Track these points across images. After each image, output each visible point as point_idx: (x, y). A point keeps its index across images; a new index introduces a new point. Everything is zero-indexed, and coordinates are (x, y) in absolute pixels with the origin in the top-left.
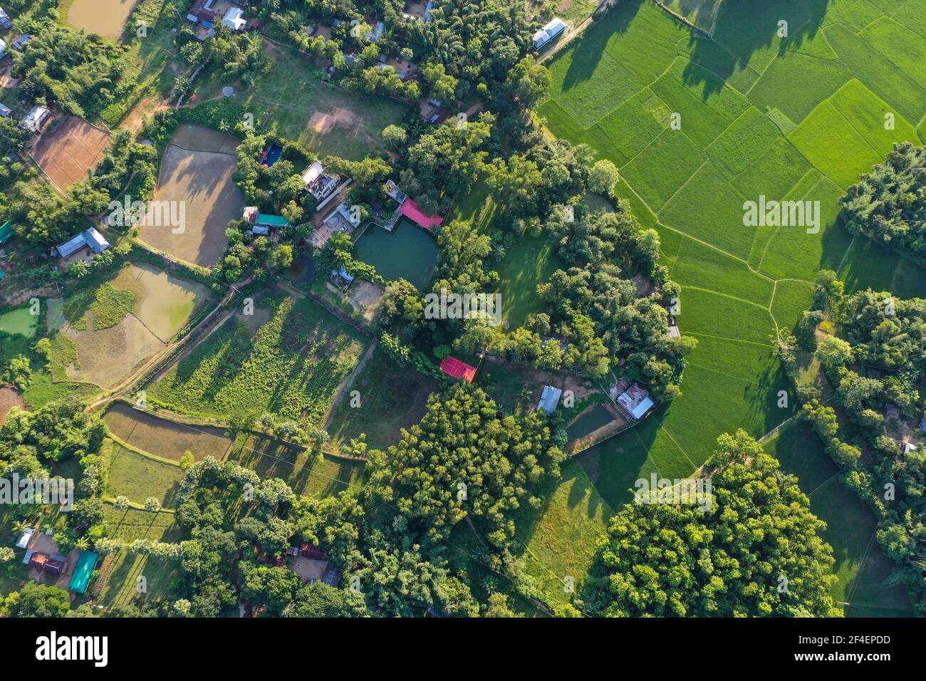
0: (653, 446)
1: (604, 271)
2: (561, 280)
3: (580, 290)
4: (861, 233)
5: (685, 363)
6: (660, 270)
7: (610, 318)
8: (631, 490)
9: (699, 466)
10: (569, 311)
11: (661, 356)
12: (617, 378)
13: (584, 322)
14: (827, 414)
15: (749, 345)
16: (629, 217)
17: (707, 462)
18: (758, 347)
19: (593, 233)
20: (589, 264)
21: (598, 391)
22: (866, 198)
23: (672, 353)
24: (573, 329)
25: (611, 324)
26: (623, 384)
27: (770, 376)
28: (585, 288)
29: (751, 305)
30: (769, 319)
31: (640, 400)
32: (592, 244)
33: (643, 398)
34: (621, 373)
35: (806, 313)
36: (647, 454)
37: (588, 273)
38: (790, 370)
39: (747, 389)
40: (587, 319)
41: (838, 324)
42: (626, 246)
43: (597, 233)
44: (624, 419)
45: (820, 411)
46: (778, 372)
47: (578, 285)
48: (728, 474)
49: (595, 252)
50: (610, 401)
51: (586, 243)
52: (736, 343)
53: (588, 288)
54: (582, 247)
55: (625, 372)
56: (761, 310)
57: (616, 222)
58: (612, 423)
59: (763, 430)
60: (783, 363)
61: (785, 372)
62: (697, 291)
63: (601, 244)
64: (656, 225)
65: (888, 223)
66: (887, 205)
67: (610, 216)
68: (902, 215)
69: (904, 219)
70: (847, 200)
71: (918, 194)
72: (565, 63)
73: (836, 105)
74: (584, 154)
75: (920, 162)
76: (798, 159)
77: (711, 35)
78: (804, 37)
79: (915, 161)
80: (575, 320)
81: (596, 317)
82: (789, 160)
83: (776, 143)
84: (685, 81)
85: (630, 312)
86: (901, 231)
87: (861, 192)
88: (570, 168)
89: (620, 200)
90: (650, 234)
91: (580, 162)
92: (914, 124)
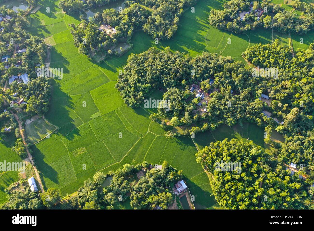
0: (196, 184)
1: (134, 186)
2: (135, 203)
3: (139, 197)
4: (139, 104)
5: (170, 166)
6: (137, 166)
7: (152, 188)
8: (211, 195)
9: (204, 171)
10: (146, 203)
11: (167, 173)
12: (172, 191)
13: (152, 198)
14: (195, 129)
15: (167, 144)
16: (117, 172)
17: (203, 168)
18: (168, 142)
19: (119, 187)
20: (130, 191)
21: (175, 199)
22: (130, 100)
23: (167, 170)
24: (154, 203)
25: (154, 188)
26: (174, 189)
27: (178, 141)
28: (139, 195)
29: (155, 141)
30: (160, 136)
31: (181, 185)
32: (123, 188)
33: (180, 183)
34: (170, 189)
35: (161, 126)
36: (198, 187)
37: (134, 192)
38: (178, 135)
39: (181, 149)
40: (150, 197)
41: (166, 118)
42: (126, 176)
43: (120, 185)
44: (186, 192)
45: (193, 131)
46: (177, 138)
47: (137, 197)
48: (209, 163)
49: (126, 188)
50: (179, 195)
51: (123, 190)
52: (166, 149)
53: (139, 193)
54: (124, 192)
55: (170, 187)
56: (157, 138)
57: (117, 177)
58: (187, 197)
59: (194, 148)
60: (175, 137)
61: (178, 137)
62: (146, 156)
63: (124, 185)
64: (121, 163)
65: (139, 96)
66: (133, 95)
67: (114, 179)
68: (137, 92)
69: (139, 92)
70: (129, 105)
71: (132, 87)
72: (48, 181)
73: (96, 99)
74: (88, 182)
75: (123, 83)
76: (111, 114)
77: (58, 128)
78: (70, 100)
79: (122, 84)
80: (150, 201)
81: (150, 193)
82: (110, 117)
83: (103, 119)
84: (71, 140)
85: (151, 181)
86: (142, 94)
87: (127, 100)
88: (92, 190)
89: (108, 174)
90: (125, 167)
91: (91, 185)
92: (110, 81)
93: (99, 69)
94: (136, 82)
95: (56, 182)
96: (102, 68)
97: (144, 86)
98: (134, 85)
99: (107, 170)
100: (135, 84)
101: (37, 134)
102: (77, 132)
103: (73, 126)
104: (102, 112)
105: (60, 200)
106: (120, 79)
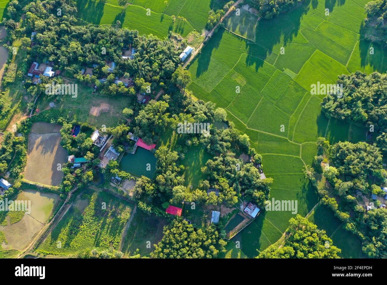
0: (263, 227)
1: (228, 156)
2: (211, 164)
3: (219, 167)
4: (332, 117)
5: (270, 189)
6: (252, 150)
7: (234, 177)
8: (257, 250)
9: (284, 232)
10: (217, 177)
11: (259, 188)
12: (243, 201)
13: (224, 181)
14: (333, 202)
15: (295, 174)
16: (235, 130)
17: (287, 230)
18: (299, 175)
19: (221, 141)
20: (221, 154)
21: (235, 209)
22: (331, 102)
23: (263, 186)
24: (220, 185)
25: (235, 179)
26: (246, 203)
27: (306, 186)
28: (221, 165)
29: (292, 157)
30: (301, 161)
31: (254, 210)
32: (221, 145)
33: (255, 208)
34: (244, 198)
35: (316, 157)
36: (261, 232)
37: (221, 159)
38: (314, 183)
39: (297, 194)
40: (225, 179)
41: (330, 158)
42: (236, 142)
43: (222, 140)
44: (249, 218)
45: (329, 200)
46: (309, 184)
47: (218, 165)
48: (296, 236)
49: (223, 148)
50: (241, 212)
51: (218, 146)
52: (289, 175)
53: (223, 165)
54: (217, 147)
55: (245, 198)
56: (297, 158)
57: (229, 133)
58: (244, 221)
59: (307, 211)
60: (310, 180)
61: (312, 184)
62: (269, 155)
63: (225, 144)
64: (247, 129)
65: (342, 111)
66: (340, 103)
67: (226, 131)
68: (347, 107)
69: (348, 108)
70: (324, 104)
71: (352, 97)
72: (196, 65)
73: (312, 63)
74: (211, 106)
75: (350, 82)
76: (300, 89)
77: (254, 41)
78: (293, 35)
79: (348, 82)
80: (220, 181)
81: (228, 177)
82: (297, 90)
83: (290, 84)
84: (247, 63)
85: (242, 173)
86: (348, 114)
87: (329, 99)
88: (205, 113)
89: (229, 122)
90: (244, 137)
91: (210, 109)
92: (345, 65)
93: (355, 42)
94: (361, 98)
95: (198, 74)
96: (358, 47)
97: (362, 111)
98: (355, 98)
99: (232, 119)
100: (358, 98)
101: (237, 25)
102: (260, 64)
103: (264, 56)
104: (297, 78)
105: (183, 88)
106: (354, 76)
